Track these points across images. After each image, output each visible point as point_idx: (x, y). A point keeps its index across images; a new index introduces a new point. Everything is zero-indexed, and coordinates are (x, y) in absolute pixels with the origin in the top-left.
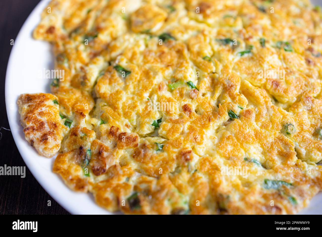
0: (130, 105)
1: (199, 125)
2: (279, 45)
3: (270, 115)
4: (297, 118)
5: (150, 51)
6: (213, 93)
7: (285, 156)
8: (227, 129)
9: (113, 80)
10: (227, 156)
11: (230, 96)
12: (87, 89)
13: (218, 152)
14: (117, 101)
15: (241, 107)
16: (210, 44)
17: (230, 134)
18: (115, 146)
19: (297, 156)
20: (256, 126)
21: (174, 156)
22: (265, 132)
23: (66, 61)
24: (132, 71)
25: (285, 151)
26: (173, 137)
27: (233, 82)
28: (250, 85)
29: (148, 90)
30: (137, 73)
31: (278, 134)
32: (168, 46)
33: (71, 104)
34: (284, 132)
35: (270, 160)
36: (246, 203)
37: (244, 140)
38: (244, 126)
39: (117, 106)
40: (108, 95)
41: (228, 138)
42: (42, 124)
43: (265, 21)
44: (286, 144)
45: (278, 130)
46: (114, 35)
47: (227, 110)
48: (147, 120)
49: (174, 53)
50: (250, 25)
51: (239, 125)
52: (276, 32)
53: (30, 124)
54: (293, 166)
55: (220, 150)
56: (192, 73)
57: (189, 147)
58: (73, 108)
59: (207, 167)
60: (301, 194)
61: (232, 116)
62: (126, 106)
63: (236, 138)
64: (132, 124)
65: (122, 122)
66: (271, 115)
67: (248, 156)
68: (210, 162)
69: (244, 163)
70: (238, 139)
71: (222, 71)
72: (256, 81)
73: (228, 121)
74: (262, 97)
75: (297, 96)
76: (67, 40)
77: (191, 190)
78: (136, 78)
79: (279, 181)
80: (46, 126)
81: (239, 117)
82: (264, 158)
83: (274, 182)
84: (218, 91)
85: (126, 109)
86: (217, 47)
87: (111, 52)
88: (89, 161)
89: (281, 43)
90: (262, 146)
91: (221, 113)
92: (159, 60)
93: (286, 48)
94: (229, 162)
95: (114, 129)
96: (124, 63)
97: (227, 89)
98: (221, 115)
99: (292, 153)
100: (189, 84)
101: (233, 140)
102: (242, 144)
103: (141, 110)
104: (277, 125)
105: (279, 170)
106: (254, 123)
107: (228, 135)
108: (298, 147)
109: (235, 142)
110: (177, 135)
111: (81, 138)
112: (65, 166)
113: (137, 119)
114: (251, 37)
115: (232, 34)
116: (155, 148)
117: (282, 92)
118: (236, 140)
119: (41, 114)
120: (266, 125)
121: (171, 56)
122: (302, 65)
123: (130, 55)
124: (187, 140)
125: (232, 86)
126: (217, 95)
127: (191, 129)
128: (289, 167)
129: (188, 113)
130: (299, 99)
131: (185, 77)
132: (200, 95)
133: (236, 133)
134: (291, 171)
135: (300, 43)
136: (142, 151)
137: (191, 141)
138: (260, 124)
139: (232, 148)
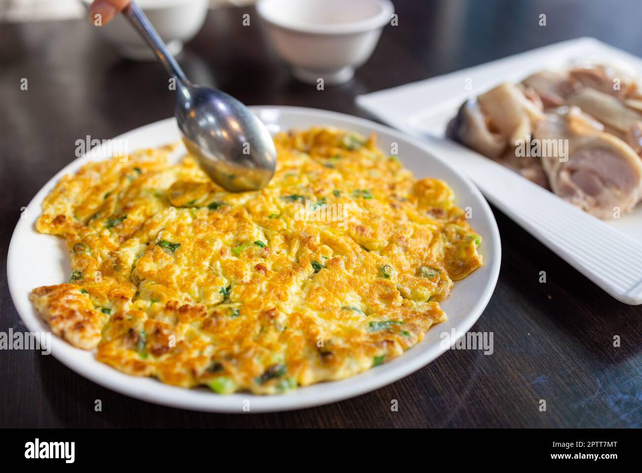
0: (187, 277)
1: (279, 281)
2: (356, 194)
3: (361, 261)
4: (393, 261)
5: (201, 221)
6: (289, 251)
7: (388, 298)
8: (314, 282)
9: (158, 257)
10: (321, 307)
11: (310, 248)
12: (124, 273)
13: (309, 306)
14: (168, 276)
15: (326, 257)
16: (274, 202)
17: (319, 286)
18: (177, 322)
19: (401, 295)
20: (347, 273)
21: (256, 317)
22: (360, 278)
23: (87, 249)
24: (182, 243)
25: (386, 292)
26: (249, 298)
27: (311, 233)
28: (331, 234)
29: (207, 258)
30: (189, 244)
31: (375, 278)
32: (222, 213)
33: (106, 292)
34: (381, 275)
35: (373, 306)
36: (352, 344)
37: (336, 288)
38: (333, 274)
39: (169, 281)
40: (155, 273)
41: (318, 289)
42: (72, 313)
43: (335, 175)
44: (387, 286)
45: (374, 274)
46: (148, 213)
47: (309, 262)
48: (212, 287)
49: (231, 218)
50: (319, 180)
51: (327, 274)
52: (350, 183)
53: (57, 313)
54: (400, 307)
55: (310, 303)
56: (258, 234)
57: (271, 305)
58: (109, 295)
59: (299, 322)
60: (414, 328)
61: (317, 267)
62: (182, 279)
63: (327, 288)
64: (193, 297)
65: (180, 297)
66: (363, 259)
67: (344, 305)
68: (301, 316)
69: (341, 312)
70: (330, 289)
71: (294, 226)
72: (337, 229)
73: (314, 273)
74: (348, 244)
75: (387, 239)
76: (84, 228)
77: (284, 347)
78: (188, 249)
79: (387, 322)
80: (78, 314)
81: (326, 267)
82: (364, 305)
83: (381, 324)
84: (295, 246)
85: (182, 282)
86: (283, 205)
87: (148, 230)
88: (145, 344)
89: (358, 191)
90: (360, 293)
91: (303, 265)
92: (214, 228)
93: (365, 195)
94: (324, 313)
95: (172, 304)
96: (169, 238)
97: (305, 242)
98: (304, 267)
99: (395, 292)
100: (257, 243)
101: (323, 290)
102: (335, 293)
103: (202, 280)
104: (372, 269)
105: (384, 312)
106: (345, 271)
107: (317, 287)
108: (401, 287)
109: (327, 292)
110: (254, 296)
111: (129, 320)
112: (114, 353)
113: (199, 291)
114: (322, 190)
115: (298, 190)
116: (229, 313)
117: (370, 237)
118: (327, 290)
119: (68, 301)
120: (359, 270)
121: (229, 222)
122: (386, 210)
123: (175, 228)
124: (268, 298)
125: (310, 237)
126: (294, 251)
127: (270, 287)
128: (394, 308)
129: (262, 272)
130: (391, 241)
131: (251, 238)
132: (274, 253)
133: (326, 282)
134: (399, 311)
135: (381, 191)
136: (214, 320)
137: (273, 300)
138: (352, 271)
139: (325, 299)
